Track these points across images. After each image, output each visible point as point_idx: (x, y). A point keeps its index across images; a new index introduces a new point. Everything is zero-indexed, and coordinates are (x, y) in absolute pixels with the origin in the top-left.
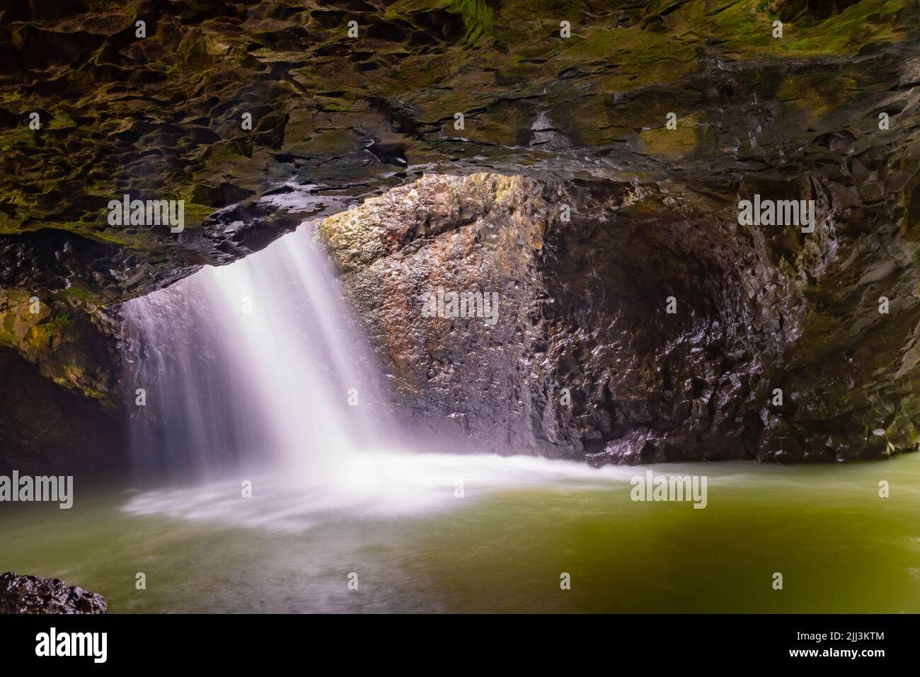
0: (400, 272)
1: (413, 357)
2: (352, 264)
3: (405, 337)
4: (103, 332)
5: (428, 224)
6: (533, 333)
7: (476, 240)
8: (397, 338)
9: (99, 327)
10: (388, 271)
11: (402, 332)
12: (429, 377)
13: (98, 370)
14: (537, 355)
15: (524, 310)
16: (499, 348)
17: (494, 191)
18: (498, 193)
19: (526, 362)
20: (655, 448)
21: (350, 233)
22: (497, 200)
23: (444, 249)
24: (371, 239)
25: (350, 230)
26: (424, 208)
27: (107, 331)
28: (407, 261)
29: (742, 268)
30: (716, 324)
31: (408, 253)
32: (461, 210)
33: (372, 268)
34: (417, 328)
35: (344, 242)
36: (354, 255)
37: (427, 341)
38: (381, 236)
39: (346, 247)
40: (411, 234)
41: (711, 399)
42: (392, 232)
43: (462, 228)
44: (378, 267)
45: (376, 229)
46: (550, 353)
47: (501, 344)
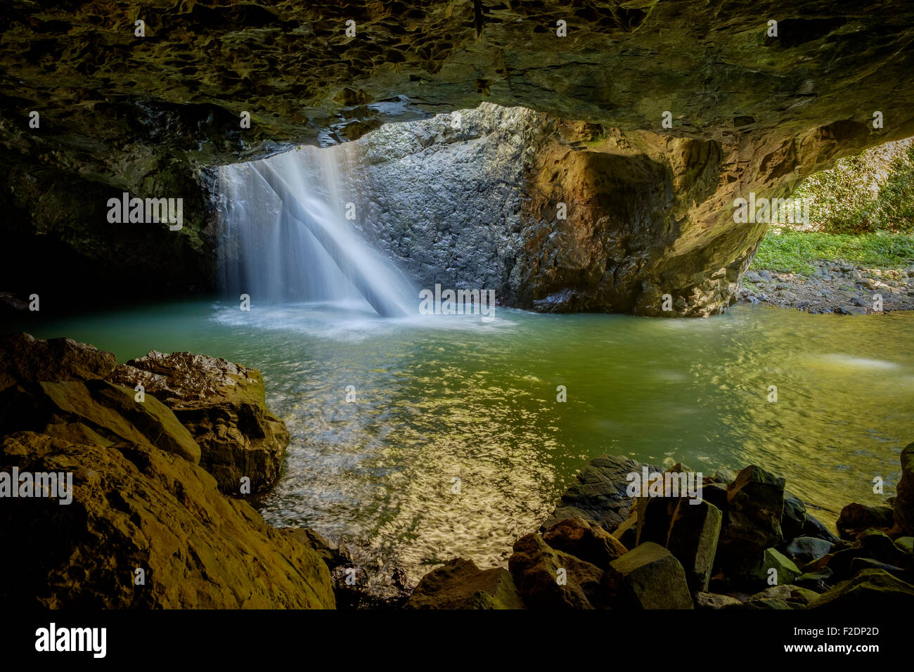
0: (421, 167)
1: (425, 228)
2: (387, 156)
3: (421, 213)
4: (200, 187)
5: (445, 134)
6: (512, 220)
7: (480, 151)
8: (415, 213)
9: (198, 182)
10: (413, 165)
11: (419, 209)
12: (435, 242)
13: (193, 214)
14: (514, 235)
15: (508, 204)
16: (486, 227)
17: (501, 118)
18: (503, 120)
19: (505, 238)
20: (578, 300)
21: (387, 134)
22: (502, 125)
23: (455, 155)
24: (402, 140)
25: (387, 131)
26: (443, 123)
27: (204, 186)
28: (428, 159)
29: (653, 192)
30: (627, 225)
31: (428, 154)
32: (471, 128)
33: (402, 161)
34: (430, 207)
35: (382, 140)
36: (389, 150)
37: (436, 218)
38: (409, 139)
39: (384, 144)
40: (431, 141)
41: (615, 273)
42: (419, 137)
43: (469, 141)
44: (406, 162)
45: (406, 133)
46: (523, 233)
47: (487, 224)
